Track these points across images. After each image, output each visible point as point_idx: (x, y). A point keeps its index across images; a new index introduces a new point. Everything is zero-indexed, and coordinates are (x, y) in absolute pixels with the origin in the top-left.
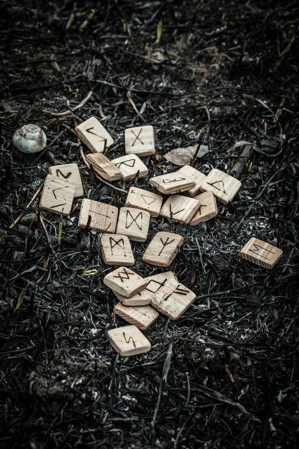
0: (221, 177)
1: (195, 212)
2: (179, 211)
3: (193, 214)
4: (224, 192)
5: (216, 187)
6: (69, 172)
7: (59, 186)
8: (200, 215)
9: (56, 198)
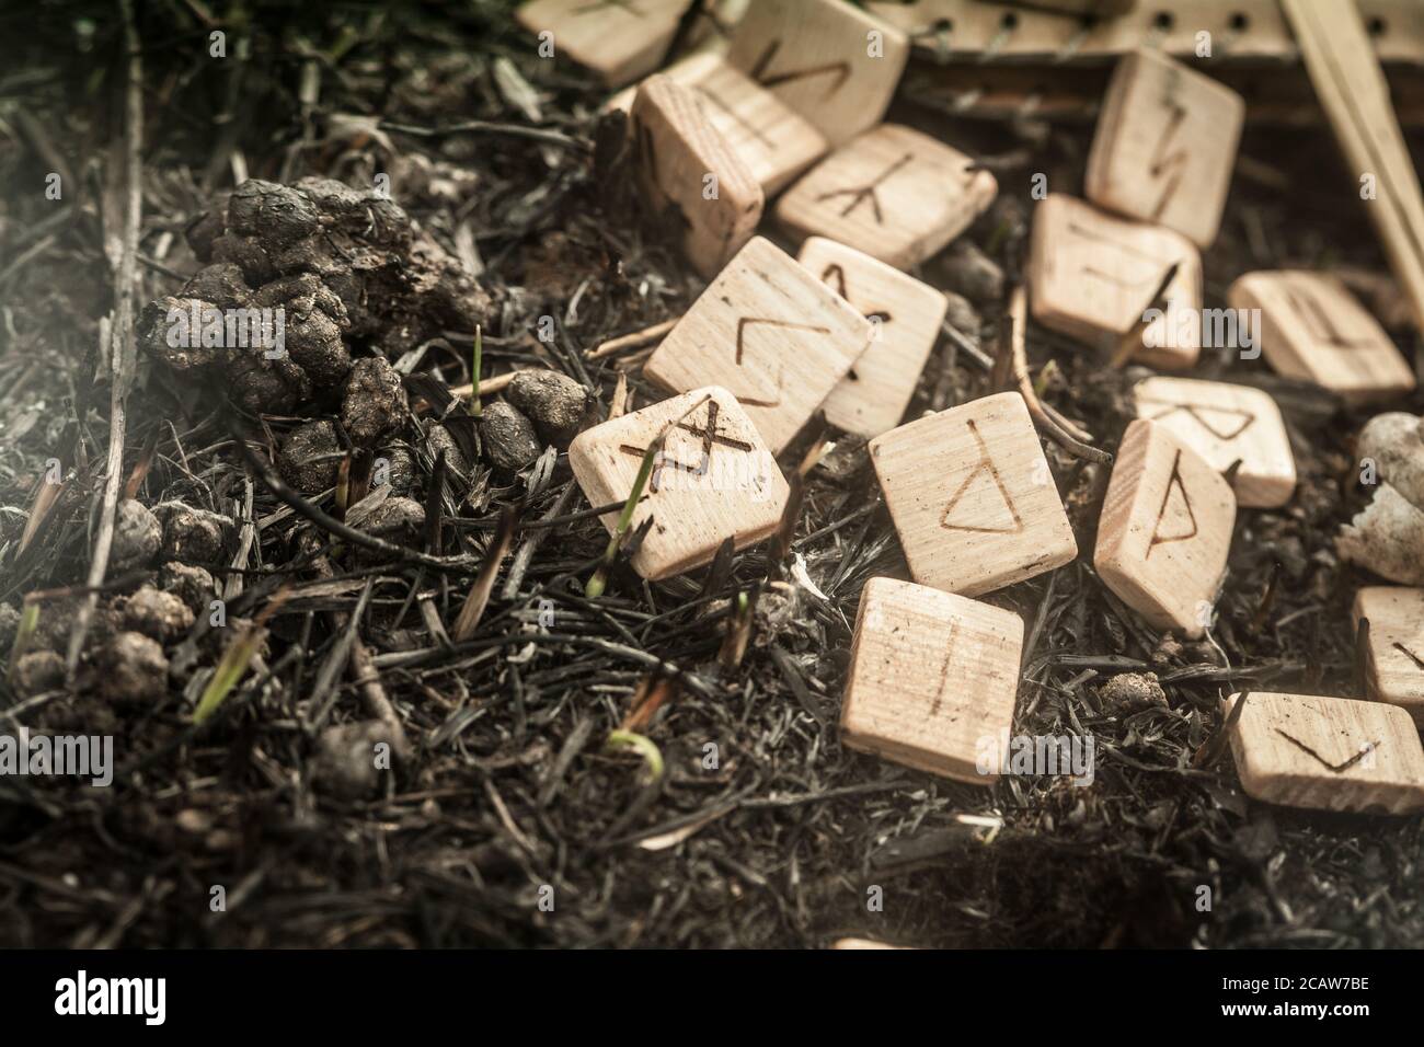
9: (739, 361)
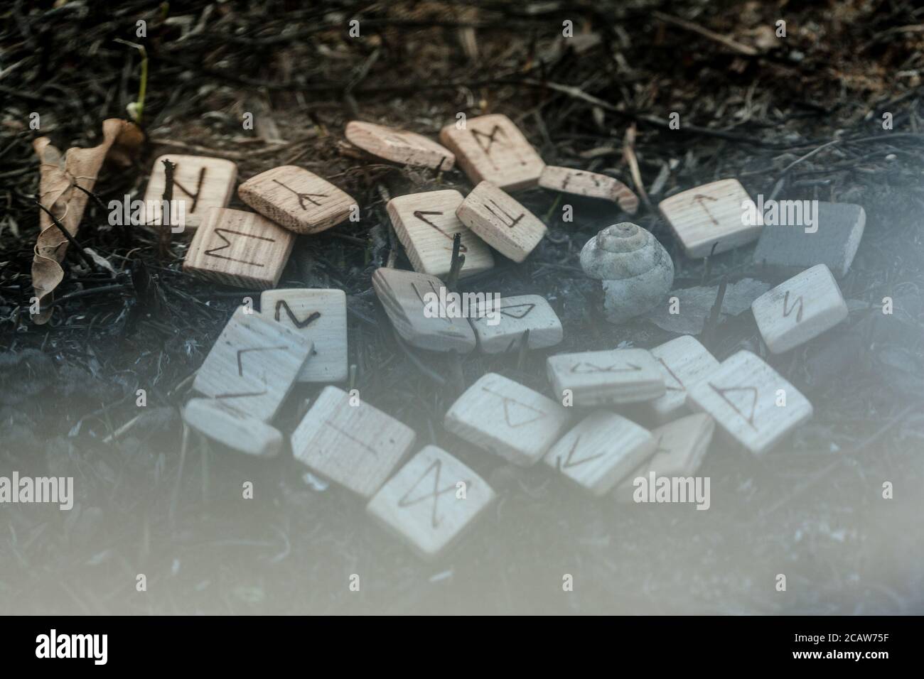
0: (755, 378)
2: (589, 459)
4: (750, 421)
5: (733, 401)
6: (313, 309)
7: (257, 340)
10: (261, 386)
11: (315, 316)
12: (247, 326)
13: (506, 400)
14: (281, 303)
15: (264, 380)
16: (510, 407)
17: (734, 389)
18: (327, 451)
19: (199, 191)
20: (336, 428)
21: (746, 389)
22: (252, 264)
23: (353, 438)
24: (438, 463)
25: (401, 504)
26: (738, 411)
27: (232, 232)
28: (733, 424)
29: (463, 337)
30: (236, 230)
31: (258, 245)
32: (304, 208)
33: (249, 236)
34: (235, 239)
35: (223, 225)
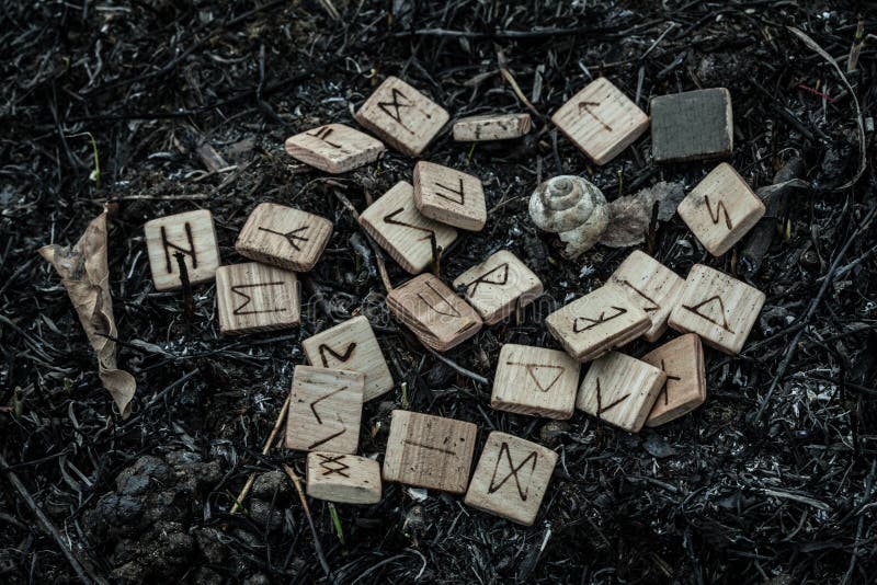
0: (715, 288)
1: (652, 399)
2: (618, 402)
3: (650, 405)
4: (726, 327)
5: (706, 314)
6: (349, 342)
7: (323, 390)
8: (666, 404)
9: (320, 423)
10: (340, 427)
11: (352, 347)
12: (309, 382)
13: (528, 366)
14: (322, 348)
15: (340, 420)
16: (534, 371)
17: (703, 304)
18: (417, 467)
19: (192, 246)
20: (415, 444)
21: (711, 300)
22: (277, 310)
23: (432, 448)
24: (505, 446)
25: (492, 490)
26: (713, 321)
27: (247, 286)
28: (714, 334)
29: (474, 323)
30: (248, 283)
31: (273, 291)
32: (297, 248)
33: (261, 285)
34: (252, 292)
35: (236, 282)
